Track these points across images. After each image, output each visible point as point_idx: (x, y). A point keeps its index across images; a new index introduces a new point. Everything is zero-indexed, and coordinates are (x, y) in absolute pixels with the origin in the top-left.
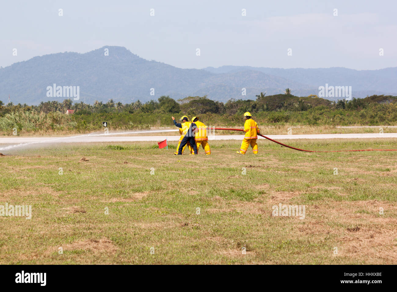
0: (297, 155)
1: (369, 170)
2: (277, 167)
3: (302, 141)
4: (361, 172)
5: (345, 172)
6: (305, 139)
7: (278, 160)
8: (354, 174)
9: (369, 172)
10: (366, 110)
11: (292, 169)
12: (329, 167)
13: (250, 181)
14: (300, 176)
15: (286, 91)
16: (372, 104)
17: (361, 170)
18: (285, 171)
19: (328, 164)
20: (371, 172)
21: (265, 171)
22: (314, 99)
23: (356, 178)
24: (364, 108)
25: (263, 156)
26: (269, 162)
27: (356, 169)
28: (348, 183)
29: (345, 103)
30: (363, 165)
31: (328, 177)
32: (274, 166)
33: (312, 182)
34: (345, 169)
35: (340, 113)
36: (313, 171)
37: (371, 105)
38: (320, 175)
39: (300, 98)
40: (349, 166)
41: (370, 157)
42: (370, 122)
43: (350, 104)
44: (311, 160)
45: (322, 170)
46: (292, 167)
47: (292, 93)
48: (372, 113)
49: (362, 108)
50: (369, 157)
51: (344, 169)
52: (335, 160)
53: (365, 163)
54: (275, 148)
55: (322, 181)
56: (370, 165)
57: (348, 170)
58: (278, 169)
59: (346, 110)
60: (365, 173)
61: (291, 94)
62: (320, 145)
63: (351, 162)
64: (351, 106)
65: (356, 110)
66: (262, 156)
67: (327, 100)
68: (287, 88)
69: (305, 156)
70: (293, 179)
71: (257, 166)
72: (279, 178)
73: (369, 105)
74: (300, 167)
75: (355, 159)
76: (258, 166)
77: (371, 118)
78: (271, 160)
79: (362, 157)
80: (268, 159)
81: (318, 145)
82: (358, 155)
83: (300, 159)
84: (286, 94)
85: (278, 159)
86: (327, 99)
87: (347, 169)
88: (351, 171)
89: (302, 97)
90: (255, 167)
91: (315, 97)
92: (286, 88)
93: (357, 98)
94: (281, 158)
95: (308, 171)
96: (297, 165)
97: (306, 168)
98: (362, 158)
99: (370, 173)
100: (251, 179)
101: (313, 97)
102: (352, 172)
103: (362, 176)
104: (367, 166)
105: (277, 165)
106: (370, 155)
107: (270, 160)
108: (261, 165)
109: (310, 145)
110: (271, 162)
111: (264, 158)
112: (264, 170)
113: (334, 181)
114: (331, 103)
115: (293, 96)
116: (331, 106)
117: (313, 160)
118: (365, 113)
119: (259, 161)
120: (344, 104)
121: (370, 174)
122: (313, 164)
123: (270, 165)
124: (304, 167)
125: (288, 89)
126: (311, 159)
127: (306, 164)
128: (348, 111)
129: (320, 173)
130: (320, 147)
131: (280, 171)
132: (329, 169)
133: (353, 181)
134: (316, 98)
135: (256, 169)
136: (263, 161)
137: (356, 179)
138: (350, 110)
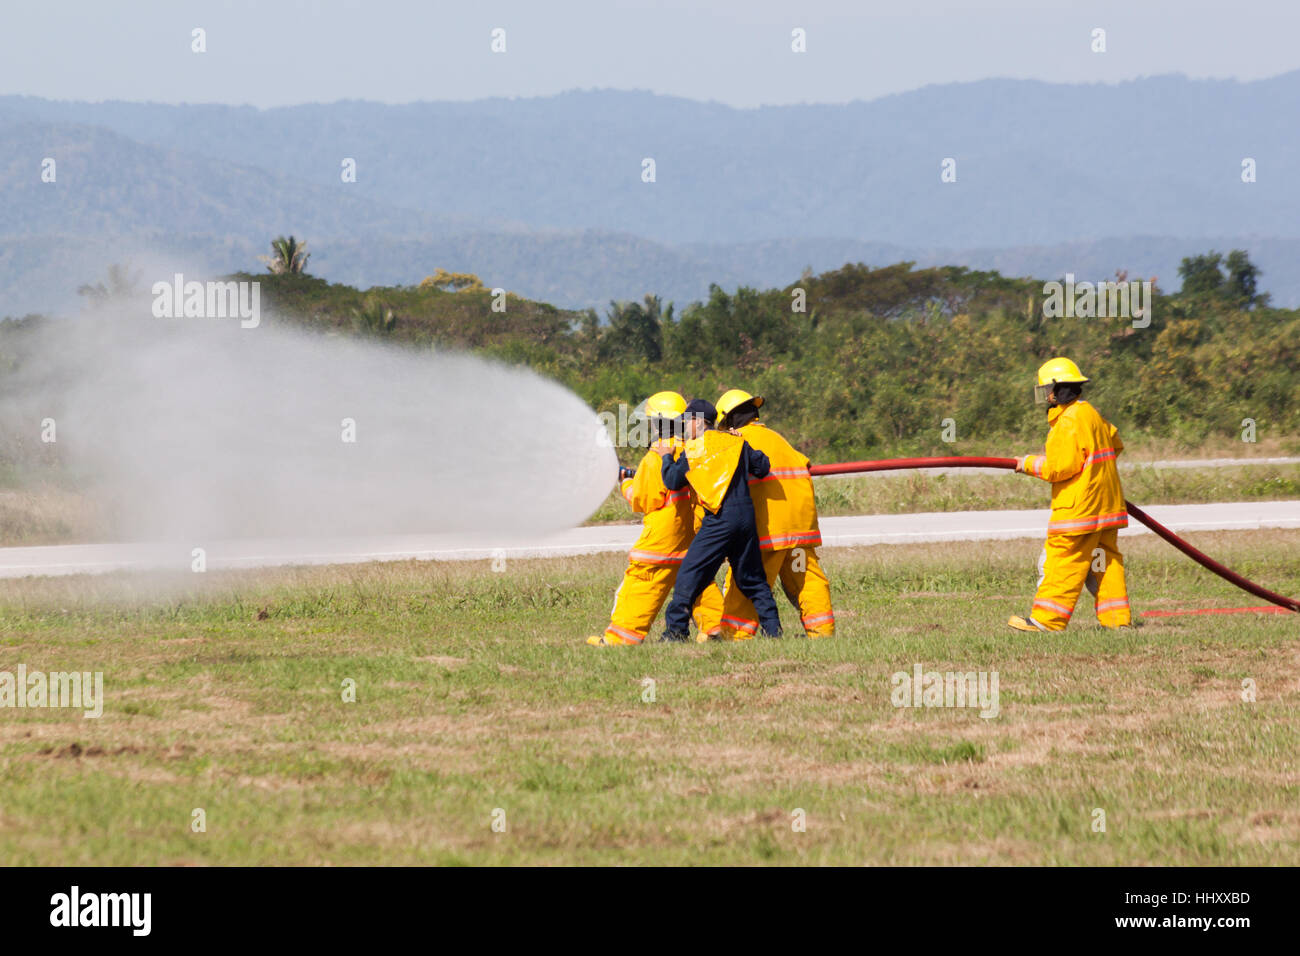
0: (369, 668)
1: (842, 754)
2: (244, 754)
3: (393, 578)
4: (797, 767)
5: (690, 775)
6: (413, 561)
7: (246, 707)
8: (753, 783)
9: (850, 768)
10: (796, 363)
11: (348, 762)
12: (587, 742)
13: (83, 843)
14: (406, 806)
15: (271, 249)
16: (839, 322)
17: (795, 756)
18: (304, 774)
19: (575, 721)
20: (856, 767)
21: (169, 777)
22: (460, 301)
23: (770, 810)
24: (783, 352)
25: (152, 682)
26: (191, 720)
27: (760, 754)
28: (716, 844)
29: (660, 321)
30: (801, 725)
31: (585, 805)
32: (226, 741)
33: (482, 844)
34: (689, 754)
35: (632, 389)
36: (483, 768)
37: (830, 331)
38: (531, 800)
39: (365, 294)
40: (715, 735)
41: (846, 670)
42: (828, 439)
43: (692, 326)
44: (462, 703)
45: (542, 761)
46: (345, 751)
47: (315, 269)
48: (836, 384)
49: (773, 355)
50: (839, 668)
51: (684, 752)
52: (618, 696)
53: (815, 708)
54: (219, 627)
55: (545, 837)
56: (848, 726)
57: (710, 759)
58: (248, 760)
59: (669, 370)
60: (825, 776)
61: (307, 271)
62: (509, 599)
63: (726, 704)
64: (701, 344)
65: (734, 369)
66: (144, 680)
67: (543, 306)
68: (281, 231)
69: (423, 678)
70: (357, 827)
71: (118, 746)
72: (266, 821)
73: (820, 329)
74: (396, 747)
75: (746, 684)
76: (123, 749)
77: (833, 417)
78: (205, 709)
79: (794, 669)
80: (183, 699)
81: (503, 601)
82: (764, 657)
83: (389, 693)
84: (278, 270)
85: (245, 698)
86: (545, 301)
87: (701, 752)
88: (730, 764)
89: (383, 292)
90: (105, 755)
91: (466, 289)
92: (275, 237)
93: (731, 292)
94: (270, 689)
95: (447, 770)
96: (376, 736)
97: (432, 751)
98: (795, 676)
99: (851, 774)
100: (83, 830)
101: (450, 289)
102: (737, 771)
103: (805, 796)
104: (829, 727)
105: (243, 739)
106: (842, 661)
107: (196, 708)
108: (139, 741)
109: (451, 601)
110: (202, 716)
111: (153, 693)
112: (160, 775)
113: (624, 835)
114: (568, 328)
115: (322, 281)
116: (572, 345)
117: (479, 700)
118: (790, 381)
119: (128, 710)
120: (654, 327)
121: (855, 778)
122: (476, 726)
123: (197, 736)
124: (424, 746)
125: (292, 240)
126: (462, 693)
127: (434, 724)
128: (677, 374)
129: (532, 786)
130: (511, 611)
131: (272, 776)
132: (586, 755)
133: (748, 834)
134: (471, 294)
135: (110, 765)
136: (151, 714)
137: (768, 819)
138: (695, 370)
